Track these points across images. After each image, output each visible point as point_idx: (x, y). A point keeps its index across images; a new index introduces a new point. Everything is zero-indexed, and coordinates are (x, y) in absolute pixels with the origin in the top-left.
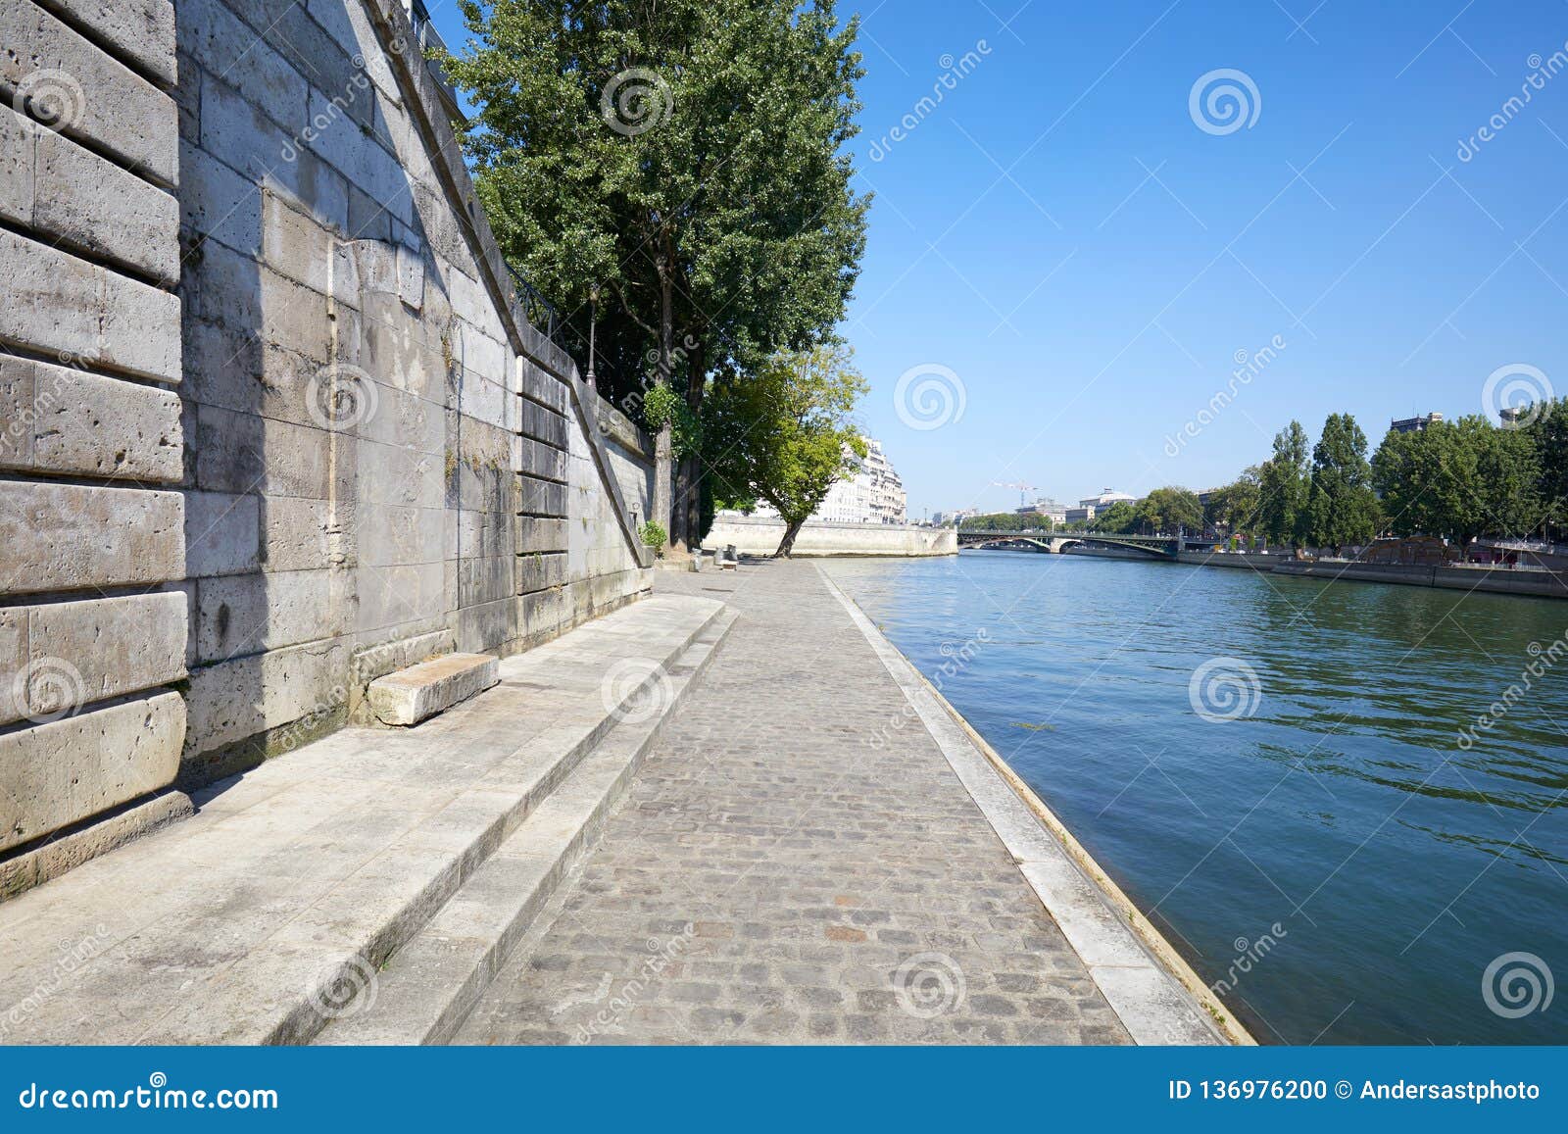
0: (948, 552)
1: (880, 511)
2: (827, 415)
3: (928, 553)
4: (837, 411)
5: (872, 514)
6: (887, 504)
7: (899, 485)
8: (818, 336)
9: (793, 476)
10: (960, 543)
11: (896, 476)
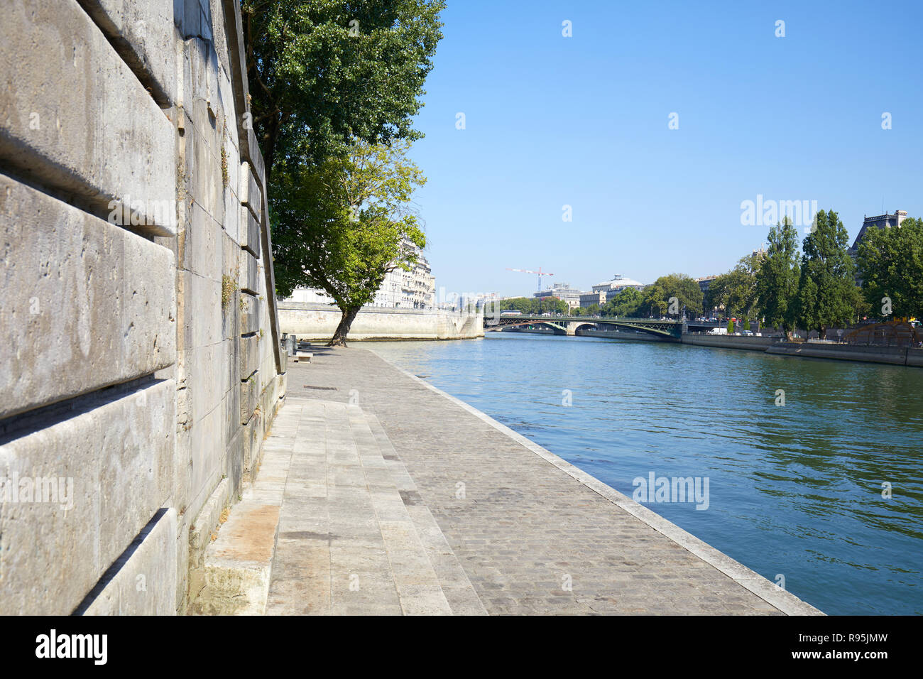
0: (476, 335)
1: (411, 296)
2: (384, 205)
3: (457, 336)
4: (394, 202)
5: (404, 299)
6: (418, 289)
7: (429, 271)
8: (396, 130)
9: (352, 264)
10: (486, 326)
11: (426, 262)
